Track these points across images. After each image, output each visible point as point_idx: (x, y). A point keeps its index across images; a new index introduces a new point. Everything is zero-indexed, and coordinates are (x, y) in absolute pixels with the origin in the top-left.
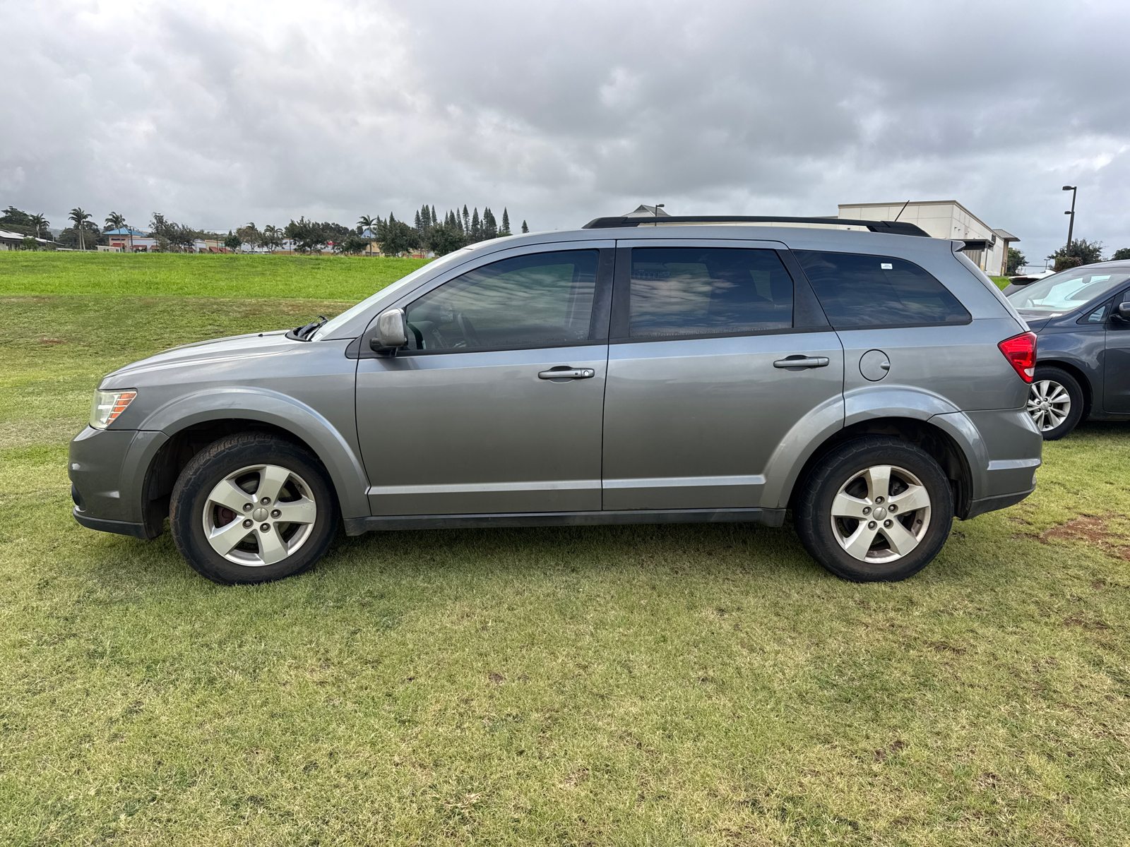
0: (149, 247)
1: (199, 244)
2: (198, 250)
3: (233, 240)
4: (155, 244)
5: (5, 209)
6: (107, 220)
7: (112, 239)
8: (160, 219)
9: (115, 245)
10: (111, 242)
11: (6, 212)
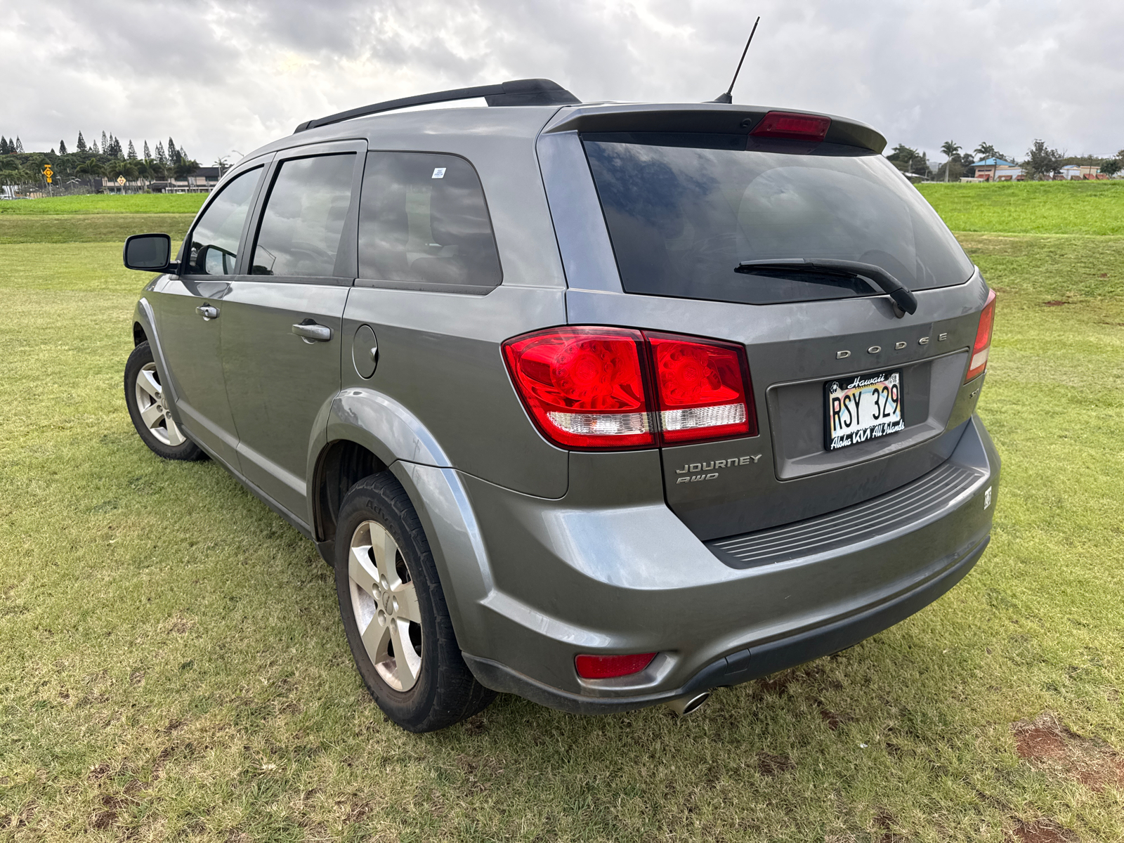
0: (1014, 177)
1: (1069, 172)
2: (1069, 177)
3: (1112, 165)
4: (1020, 174)
5: (894, 147)
6: (975, 151)
7: (979, 171)
8: (1040, 146)
9: (980, 176)
10: (977, 173)
11: (895, 149)
